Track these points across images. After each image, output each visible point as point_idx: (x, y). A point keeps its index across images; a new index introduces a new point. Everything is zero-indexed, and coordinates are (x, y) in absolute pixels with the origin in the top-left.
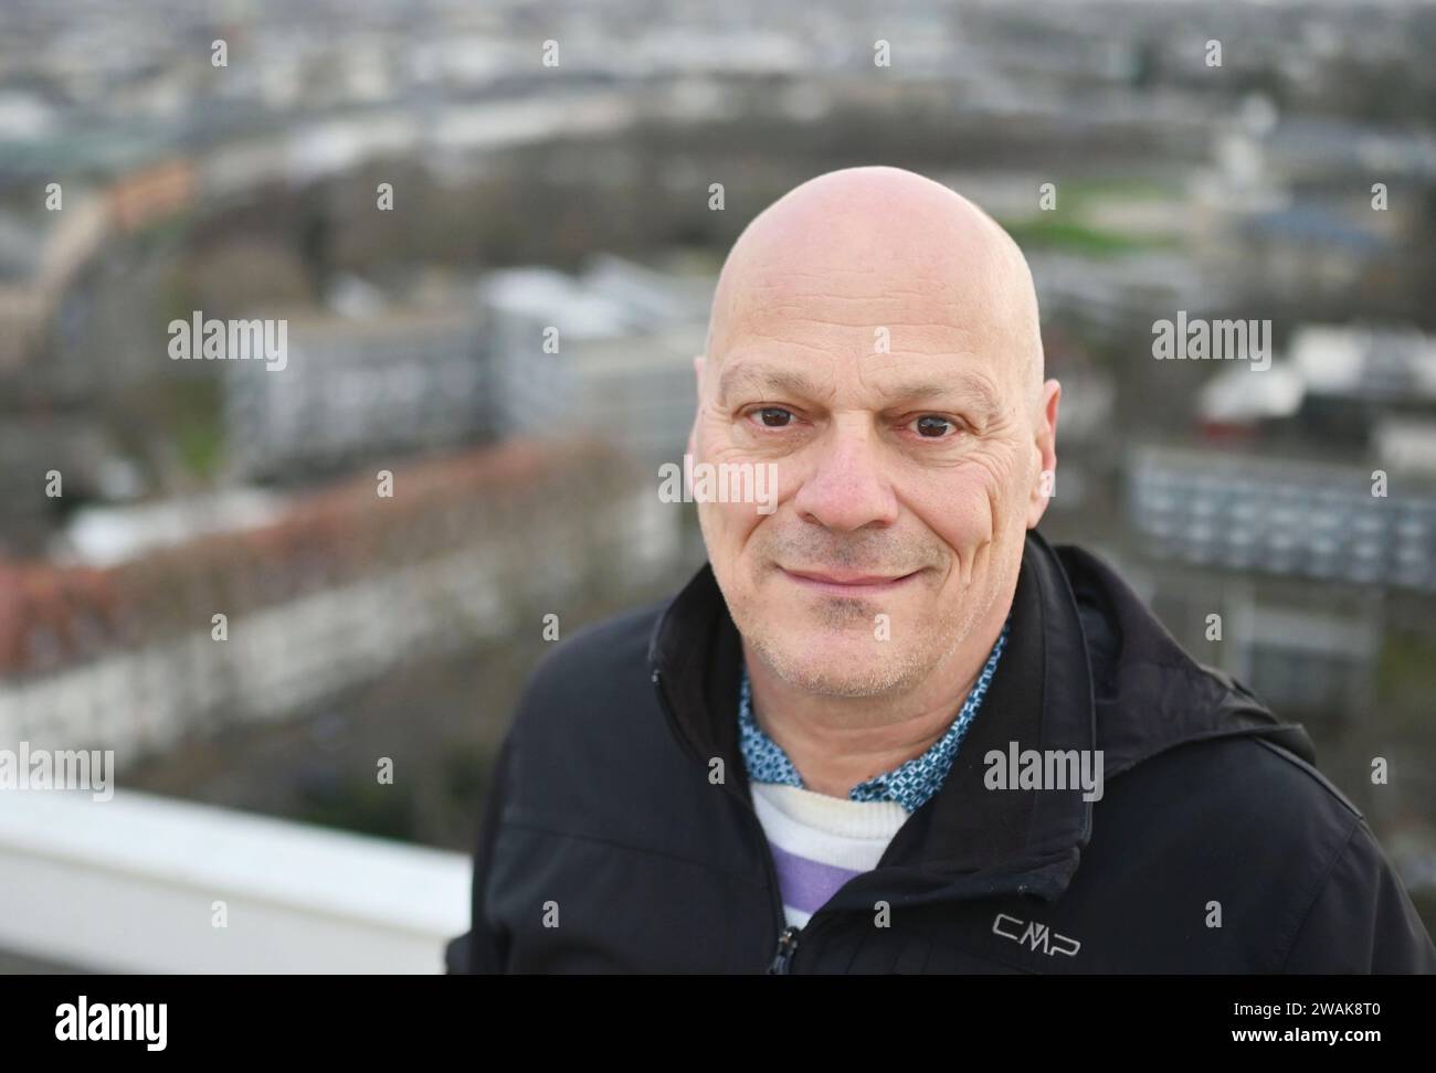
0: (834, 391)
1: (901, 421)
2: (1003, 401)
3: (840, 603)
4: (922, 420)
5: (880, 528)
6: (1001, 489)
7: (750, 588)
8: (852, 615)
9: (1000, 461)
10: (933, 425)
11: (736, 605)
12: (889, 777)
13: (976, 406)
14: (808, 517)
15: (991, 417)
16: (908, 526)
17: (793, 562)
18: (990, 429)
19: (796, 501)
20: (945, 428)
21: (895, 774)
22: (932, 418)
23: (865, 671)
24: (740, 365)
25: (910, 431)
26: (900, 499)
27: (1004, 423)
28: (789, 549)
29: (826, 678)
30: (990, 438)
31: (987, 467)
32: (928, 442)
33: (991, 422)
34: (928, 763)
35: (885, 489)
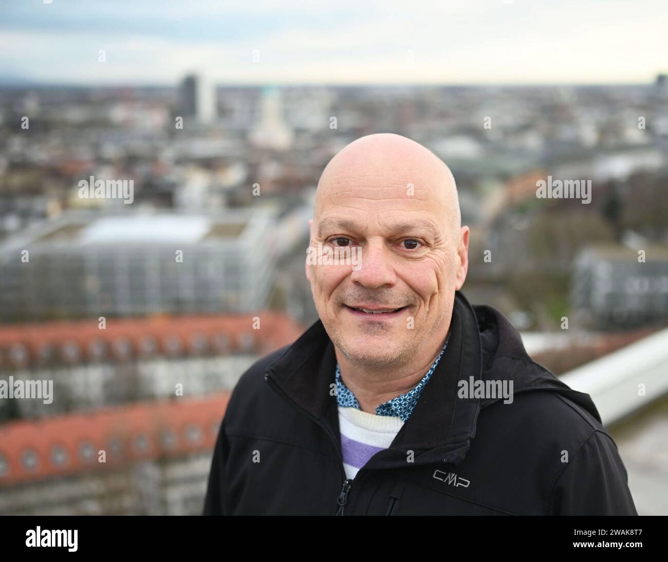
0: (367, 228)
1: (397, 242)
2: (441, 232)
3: (372, 323)
4: (406, 241)
5: (388, 287)
6: (441, 270)
7: (333, 315)
8: (378, 329)
9: (440, 258)
10: (411, 243)
11: (327, 324)
12: (393, 401)
13: (429, 234)
14: (357, 283)
15: (436, 239)
16: (401, 286)
17: (351, 303)
18: (436, 244)
19: (352, 276)
20: (416, 245)
21: (395, 399)
22: (410, 240)
23: (384, 353)
24: (327, 218)
25: (401, 246)
26: (398, 275)
27: (442, 242)
28: (349, 298)
29: (366, 356)
30: (436, 248)
31: (435, 260)
32: (409, 251)
33: (436, 241)
34: (410, 395)
35: (390, 270)
